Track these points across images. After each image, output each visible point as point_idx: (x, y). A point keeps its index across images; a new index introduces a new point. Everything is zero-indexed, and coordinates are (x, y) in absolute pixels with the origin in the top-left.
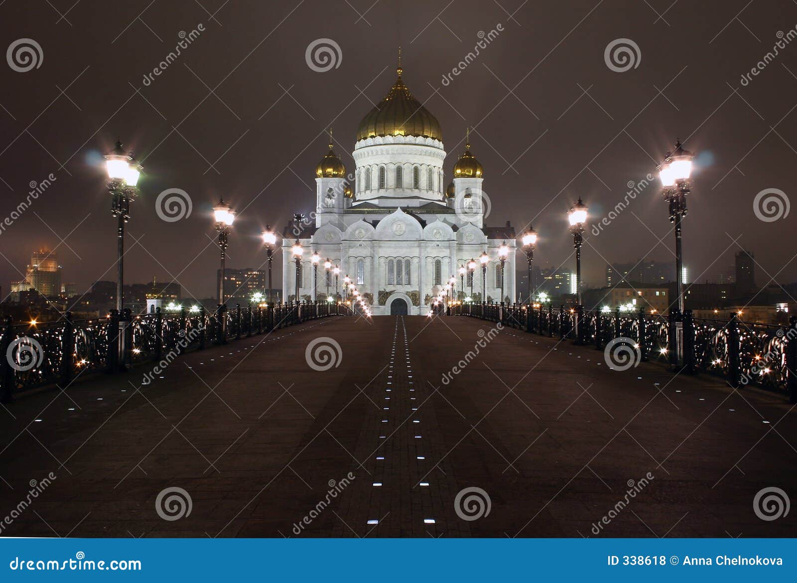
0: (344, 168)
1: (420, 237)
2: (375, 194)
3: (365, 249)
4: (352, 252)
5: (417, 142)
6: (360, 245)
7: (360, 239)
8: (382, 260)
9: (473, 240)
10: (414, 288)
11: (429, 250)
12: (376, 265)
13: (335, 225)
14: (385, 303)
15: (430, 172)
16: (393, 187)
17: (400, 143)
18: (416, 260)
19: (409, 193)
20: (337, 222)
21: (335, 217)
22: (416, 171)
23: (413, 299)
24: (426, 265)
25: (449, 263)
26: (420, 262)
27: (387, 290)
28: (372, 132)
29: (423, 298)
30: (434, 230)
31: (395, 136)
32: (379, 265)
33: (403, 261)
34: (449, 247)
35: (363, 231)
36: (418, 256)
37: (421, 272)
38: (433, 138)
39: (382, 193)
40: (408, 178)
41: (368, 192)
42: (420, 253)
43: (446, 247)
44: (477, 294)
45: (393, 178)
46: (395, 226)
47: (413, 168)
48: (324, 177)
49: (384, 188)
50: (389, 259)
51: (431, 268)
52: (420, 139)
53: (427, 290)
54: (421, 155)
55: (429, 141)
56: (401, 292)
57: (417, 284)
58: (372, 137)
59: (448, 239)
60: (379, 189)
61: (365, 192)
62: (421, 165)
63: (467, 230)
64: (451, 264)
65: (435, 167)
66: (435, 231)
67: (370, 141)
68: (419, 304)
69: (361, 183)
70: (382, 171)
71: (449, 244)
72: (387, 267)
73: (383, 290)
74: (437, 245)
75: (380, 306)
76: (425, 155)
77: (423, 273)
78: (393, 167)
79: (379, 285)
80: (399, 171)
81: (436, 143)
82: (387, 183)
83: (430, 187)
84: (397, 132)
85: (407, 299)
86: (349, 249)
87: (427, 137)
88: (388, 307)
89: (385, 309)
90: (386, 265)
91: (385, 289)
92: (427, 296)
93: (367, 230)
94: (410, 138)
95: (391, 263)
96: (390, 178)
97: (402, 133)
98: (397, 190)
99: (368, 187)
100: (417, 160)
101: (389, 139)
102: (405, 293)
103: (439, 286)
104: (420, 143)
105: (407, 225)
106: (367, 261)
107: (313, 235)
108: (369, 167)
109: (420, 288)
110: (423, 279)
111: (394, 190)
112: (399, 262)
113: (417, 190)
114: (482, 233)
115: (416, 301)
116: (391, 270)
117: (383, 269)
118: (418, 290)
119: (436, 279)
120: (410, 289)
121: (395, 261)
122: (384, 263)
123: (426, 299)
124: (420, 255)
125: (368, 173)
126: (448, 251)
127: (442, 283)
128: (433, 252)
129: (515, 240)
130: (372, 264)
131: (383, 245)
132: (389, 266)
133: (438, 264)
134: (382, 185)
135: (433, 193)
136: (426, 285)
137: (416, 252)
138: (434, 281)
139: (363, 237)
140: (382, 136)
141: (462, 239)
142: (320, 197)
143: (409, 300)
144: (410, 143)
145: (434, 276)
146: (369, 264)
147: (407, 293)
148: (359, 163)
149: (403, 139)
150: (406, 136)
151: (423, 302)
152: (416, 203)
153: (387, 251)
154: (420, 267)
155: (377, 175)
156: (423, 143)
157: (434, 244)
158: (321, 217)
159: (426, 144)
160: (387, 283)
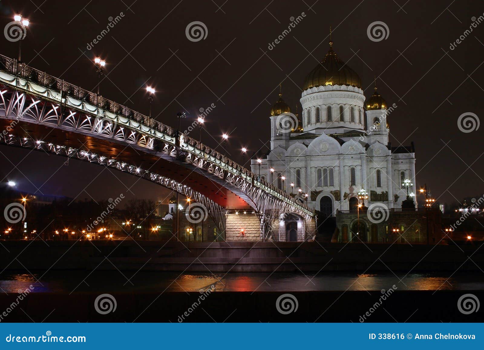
0: (289, 109)
1: (339, 152)
2: (314, 126)
3: (301, 162)
4: (292, 164)
5: (341, 89)
6: (298, 160)
7: (297, 156)
8: (313, 169)
9: (380, 154)
10: (337, 188)
11: (346, 161)
12: (309, 173)
13: (283, 148)
14: (316, 200)
15: (352, 110)
16: (326, 121)
17: (330, 90)
18: (337, 169)
19: (337, 124)
20: (284, 146)
21: (283, 143)
22: (341, 109)
23: (335, 196)
24: (344, 172)
25: (360, 169)
26: (339, 170)
27: (318, 191)
28: (311, 85)
29: (343, 195)
30: (348, 147)
31: (326, 86)
32: (311, 173)
33: (328, 169)
34: (361, 158)
35: (299, 150)
36: (338, 165)
37: (340, 176)
38: (353, 86)
39: (319, 125)
40: (336, 114)
41: (309, 126)
42: (340, 163)
43: (358, 159)
44: (385, 193)
45: (326, 114)
46: (321, 146)
47: (339, 107)
48: (275, 116)
49: (320, 122)
50: (318, 168)
51: (348, 174)
52: (343, 87)
53: (345, 190)
54: (344, 97)
55: (350, 88)
56: (327, 191)
57: (338, 185)
58: (311, 88)
59: (359, 152)
60: (316, 123)
61: (307, 126)
62: (345, 105)
63: (376, 147)
64: (362, 170)
65: (355, 106)
66: (350, 147)
67: (309, 91)
68: (340, 200)
69: (305, 120)
70: (318, 110)
71: (361, 156)
72: (317, 174)
73: (314, 190)
74: (352, 158)
75: (312, 202)
76: (348, 98)
77: (342, 178)
78: (325, 107)
79: (311, 187)
80: (329, 109)
81: (356, 89)
82: (321, 119)
83: (353, 119)
84: (327, 84)
85: (331, 197)
86: (290, 162)
87: (349, 85)
88: (318, 202)
89: (316, 203)
90: (316, 173)
91: (315, 190)
92: (345, 193)
93: (302, 149)
94: (336, 87)
95: (319, 171)
96: (324, 115)
97: (331, 83)
98: (328, 122)
99: (309, 123)
100: (342, 101)
101: (322, 88)
102: (329, 192)
103: (354, 187)
104: (343, 90)
105: (330, 144)
106: (302, 170)
107: (268, 155)
108: (309, 108)
109: (340, 188)
110: (342, 182)
111: (326, 123)
112: (325, 170)
113: (342, 122)
114: (386, 148)
115: (338, 198)
116: (319, 177)
117: (314, 176)
118: (339, 189)
119: (351, 182)
120: (333, 189)
121: (322, 170)
122: (315, 171)
123: (345, 196)
124: (340, 165)
125: (309, 113)
126: (360, 161)
127: (356, 184)
128: (349, 163)
129: (414, 153)
130: (306, 173)
131: (313, 159)
132: (318, 173)
133: (353, 171)
134: (318, 120)
135: (355, 123)
136: (344, 185)
137: (337, 163)
138: (350, 183)
139: (299, 154)
140: (316, 86)
141: (372, 154)
142: (273, 130)
143: (333, 197)
144: (336, 90)
145: (350, 179)
146: (304, 172)
147: (331, 192)
148: (304, 107)
149: (331, 88)
150: (333, 85)
151: (342, 198)
152: (341, 131)
153: (316, 163)
154: (340, 173)
155: (315, 113)
156: (346, 89)
157: (350, 156)
158: (274, 143)
159: (348, 90)
160: (317, 185)
